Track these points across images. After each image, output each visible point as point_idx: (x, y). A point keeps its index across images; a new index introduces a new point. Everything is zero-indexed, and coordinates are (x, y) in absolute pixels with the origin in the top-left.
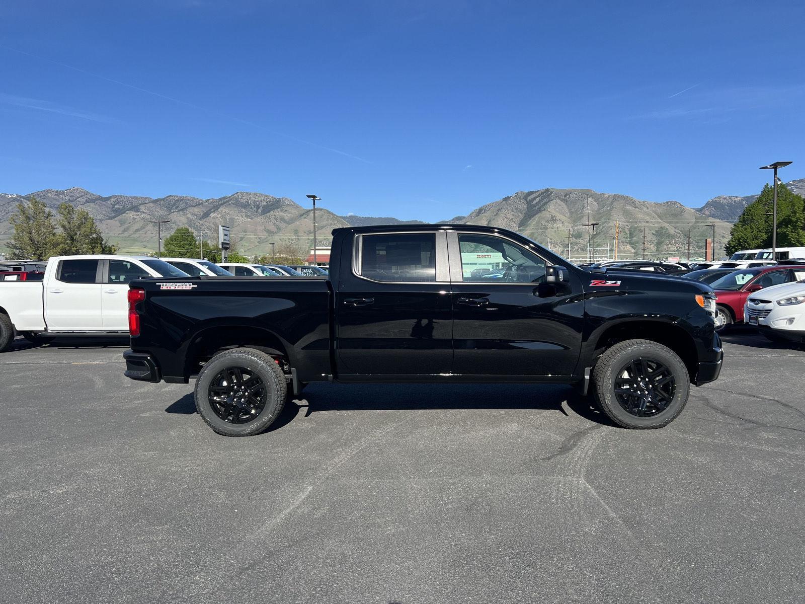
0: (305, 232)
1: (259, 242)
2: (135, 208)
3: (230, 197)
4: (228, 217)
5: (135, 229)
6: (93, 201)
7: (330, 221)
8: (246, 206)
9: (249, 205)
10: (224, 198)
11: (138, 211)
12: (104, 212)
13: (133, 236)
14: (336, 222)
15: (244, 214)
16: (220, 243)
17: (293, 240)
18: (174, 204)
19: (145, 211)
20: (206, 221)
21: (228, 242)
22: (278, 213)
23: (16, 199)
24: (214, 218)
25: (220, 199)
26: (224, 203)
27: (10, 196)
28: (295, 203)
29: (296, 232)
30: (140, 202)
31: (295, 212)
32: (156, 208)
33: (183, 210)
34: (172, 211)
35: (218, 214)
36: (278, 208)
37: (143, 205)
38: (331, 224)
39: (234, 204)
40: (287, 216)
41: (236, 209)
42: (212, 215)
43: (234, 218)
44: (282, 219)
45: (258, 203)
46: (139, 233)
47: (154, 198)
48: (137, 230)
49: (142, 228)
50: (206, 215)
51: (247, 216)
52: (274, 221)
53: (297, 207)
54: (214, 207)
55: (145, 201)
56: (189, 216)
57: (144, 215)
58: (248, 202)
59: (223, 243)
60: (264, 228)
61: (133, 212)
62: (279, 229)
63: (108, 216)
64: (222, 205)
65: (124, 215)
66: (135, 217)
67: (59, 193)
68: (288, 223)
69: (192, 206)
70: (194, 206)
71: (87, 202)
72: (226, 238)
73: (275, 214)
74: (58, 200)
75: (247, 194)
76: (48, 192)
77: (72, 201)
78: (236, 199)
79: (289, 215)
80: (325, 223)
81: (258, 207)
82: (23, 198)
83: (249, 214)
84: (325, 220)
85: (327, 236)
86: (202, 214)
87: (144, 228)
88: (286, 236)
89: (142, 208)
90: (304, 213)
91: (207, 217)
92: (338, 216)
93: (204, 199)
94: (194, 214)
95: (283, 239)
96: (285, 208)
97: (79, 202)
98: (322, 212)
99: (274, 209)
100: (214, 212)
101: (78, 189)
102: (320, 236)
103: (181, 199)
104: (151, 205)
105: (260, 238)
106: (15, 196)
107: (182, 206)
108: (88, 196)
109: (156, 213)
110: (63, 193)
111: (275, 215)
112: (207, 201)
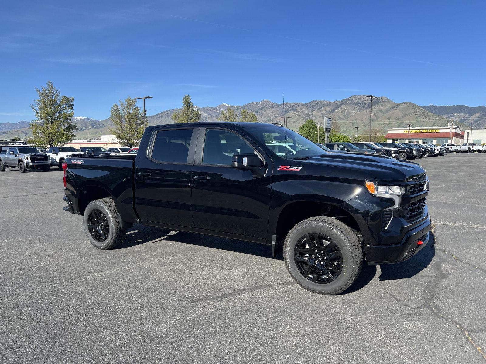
0: (395, 119)
1: (364, 126)
2: (294, 109)
3: (348, 99)
4: (346, 111)
5: (293, 121)
6: (273, 107)
7: (414, 110)
8: (357, 104)
9: (359, 103)
10: (344, 100)
11: (295, 111)
12: (278, 113)
13: (292, 125)
14: (418, 111)
15: (356, 109)
16: (325, 128)
17: (386, 124)
18: (315, 106)
19: (299, 111)
20: (332, 115)
21: (330, 127)
22: (378, 107)
23: (238, 108)
24: (337, 112)
25: (342, 101)
26: (344, 103)
27: (236, 107)
28: (389, 100)
29: (389, 119)
30: (297, 106)
31: (389, 105)
32: (305, 108)
33: (320, 108)
34: (314, 110)
35: (340, 110)
36: (378, 104)
37: (298, 108)
38: (414, 112)
39: (349, 103)
40: (383, 108)
41: (351, 106)
42: (336, 111)
43: (350, 112)
44: (381, 111)
45: (365, 101)
46: (295, 123)
47: (304, 103)
48: (295, 122)
49: (297, 120)
50: (333, 111)
51: (357, 110)
52: (375, 112)
53: (391, 102)
54: (338, 105)
55: (299, 105)
56: (323, 112)
57: (299, 113)
58: (358, 101)
59: (326, 128)
60: (368, 117)
61: (293, 112)
62: (378, 117)
63: (280, 115)
64: (342, 104)
65: (288, 113)
66: (294, 114)
67: (257, 104)
68: (384, 113)
69: (325, 106)
70: (327, 106)
71: (270, 107)
72: (329, 125)
73: (375, 107)
74: (257, 108)
75: (358, 96)
76: (252, 103)
77: (264, 107)
78: (351, 100)
79: (385, 108)
80: (409, 112)
81: (365, 104)
82: (242, 107)
83: (359, 108)
84: (410, 110)
85: (411, 120)
86: (330, 110)
87: (298, 120)
88: (382, 122)
89: (298, 109)
90: (395, 106)
91: (333, 112)
92: (420, 107)
93: (332, 101)
94: (326, 111)
95: (380, 123)
96: (382, 104)
97: (267, 108)
98: (408, 105)
99: (375, 105)
100: (338, 109)
101: (266, 100)
102: (406, 121)
103: (319, 103)
104: (303, 107)
105: (365, 124)
106: (238, 107)
107: (320, 106)
108: (271, 104)
109: (305, 111)
110: (259, 103)
111: (375, 109)
112: (334, 102)
